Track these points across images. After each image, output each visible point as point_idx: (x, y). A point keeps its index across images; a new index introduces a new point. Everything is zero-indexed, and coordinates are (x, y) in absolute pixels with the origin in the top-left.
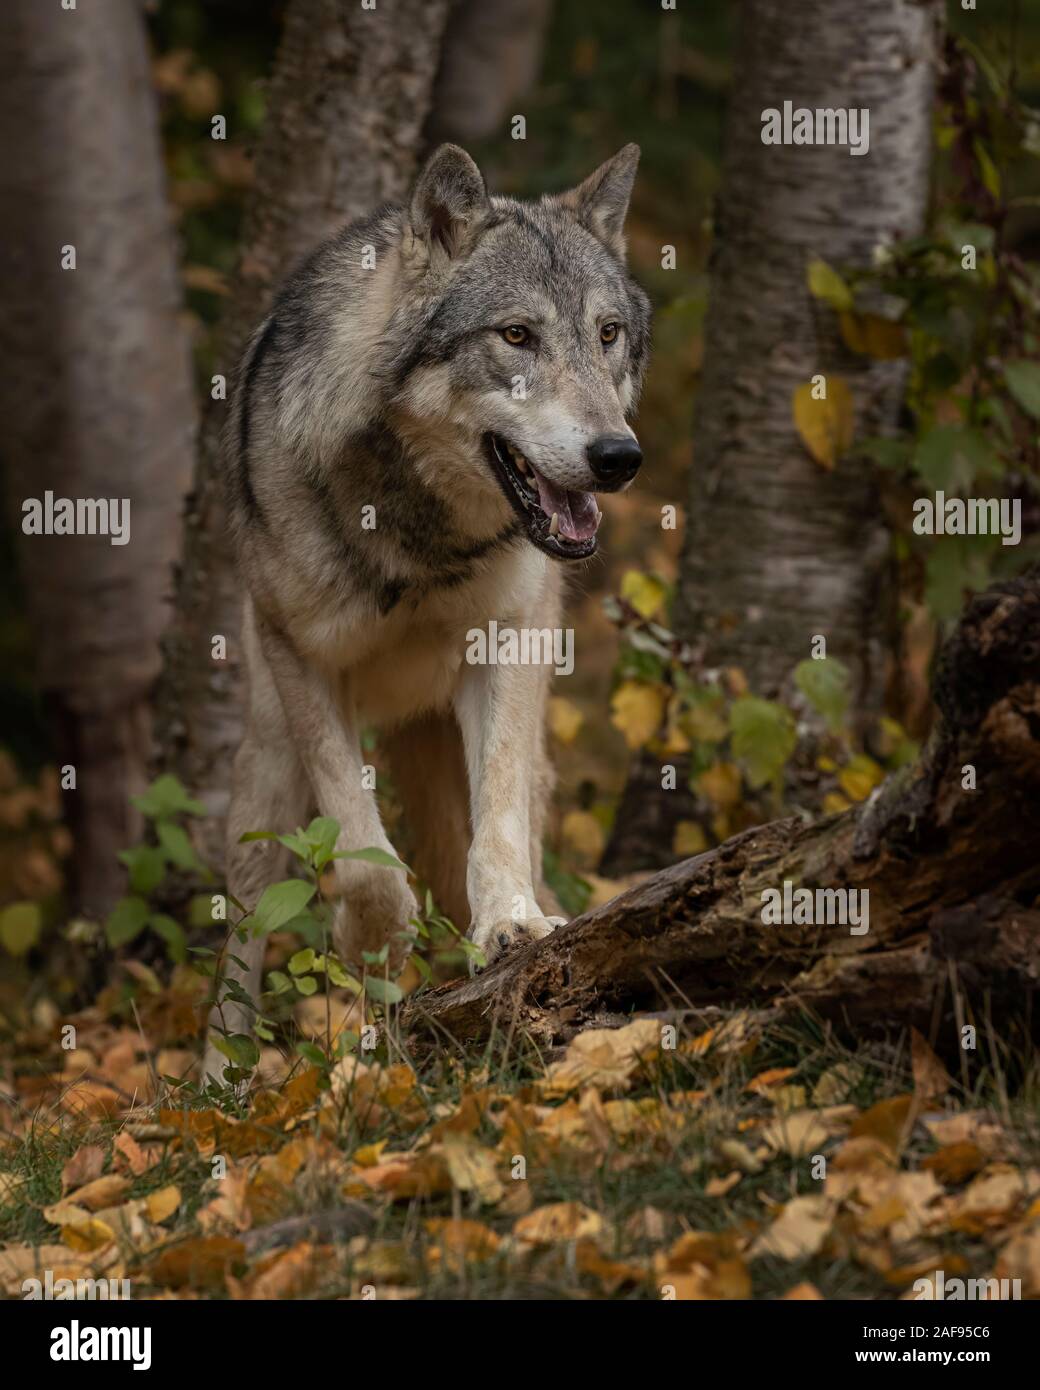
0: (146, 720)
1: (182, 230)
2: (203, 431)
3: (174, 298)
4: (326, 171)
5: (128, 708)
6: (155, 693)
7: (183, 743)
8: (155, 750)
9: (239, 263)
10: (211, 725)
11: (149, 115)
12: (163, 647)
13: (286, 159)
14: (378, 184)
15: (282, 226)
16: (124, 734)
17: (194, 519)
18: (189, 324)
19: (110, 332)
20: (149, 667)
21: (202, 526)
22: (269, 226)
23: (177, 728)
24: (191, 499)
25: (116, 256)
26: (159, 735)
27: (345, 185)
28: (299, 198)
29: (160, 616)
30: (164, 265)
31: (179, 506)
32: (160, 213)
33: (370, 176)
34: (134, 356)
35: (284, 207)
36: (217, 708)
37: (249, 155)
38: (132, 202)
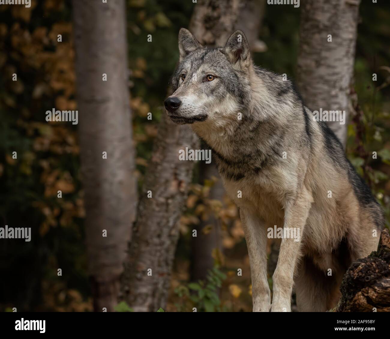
0: (118, 285)
1: (137, 148)
2: (139, 204)
3: (132, 167)
4: (177, 134)
5: (113, 282)
6: (121, 278)
7: (128, 292)
8: (120, 294)
9: (152, 157)
10: (136, 287)
11: (128, 116)
12: (124, 264)
13: (166, 129)
14: (192, 138)
15: (164, 148)
16: (111, 289)
17: (135, 229)
18: (137, 174)
19: (114, 175)
20: (120, 270)
21: (137, 231)
22: (161, 148)
23: (127, 288)
24: (135, 224)
25: (117, 154)
26: (122, 290)
27: (183, 137)
28: (169, 140)
29: (123, 256)
30: (130, 158)
31: (130, 225)
32: (131, 143)
33: (190, 135)
34: (121, 183)
35: (165, 143)
36: (138, 283)
37: (156, 128)
38: (122, 139)
